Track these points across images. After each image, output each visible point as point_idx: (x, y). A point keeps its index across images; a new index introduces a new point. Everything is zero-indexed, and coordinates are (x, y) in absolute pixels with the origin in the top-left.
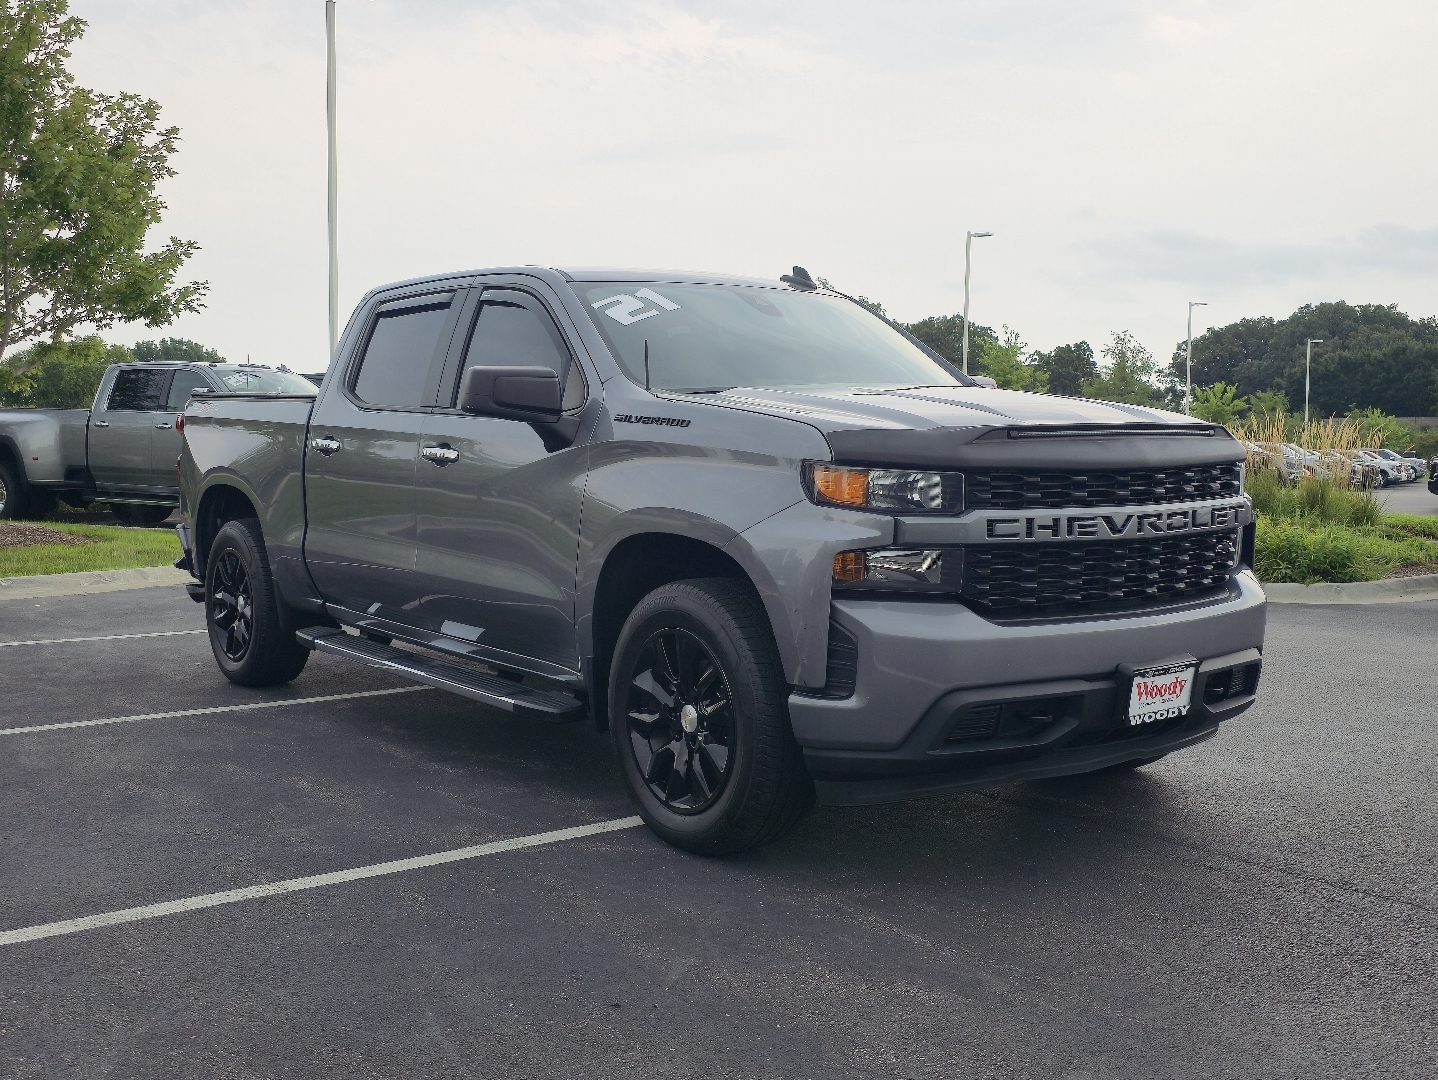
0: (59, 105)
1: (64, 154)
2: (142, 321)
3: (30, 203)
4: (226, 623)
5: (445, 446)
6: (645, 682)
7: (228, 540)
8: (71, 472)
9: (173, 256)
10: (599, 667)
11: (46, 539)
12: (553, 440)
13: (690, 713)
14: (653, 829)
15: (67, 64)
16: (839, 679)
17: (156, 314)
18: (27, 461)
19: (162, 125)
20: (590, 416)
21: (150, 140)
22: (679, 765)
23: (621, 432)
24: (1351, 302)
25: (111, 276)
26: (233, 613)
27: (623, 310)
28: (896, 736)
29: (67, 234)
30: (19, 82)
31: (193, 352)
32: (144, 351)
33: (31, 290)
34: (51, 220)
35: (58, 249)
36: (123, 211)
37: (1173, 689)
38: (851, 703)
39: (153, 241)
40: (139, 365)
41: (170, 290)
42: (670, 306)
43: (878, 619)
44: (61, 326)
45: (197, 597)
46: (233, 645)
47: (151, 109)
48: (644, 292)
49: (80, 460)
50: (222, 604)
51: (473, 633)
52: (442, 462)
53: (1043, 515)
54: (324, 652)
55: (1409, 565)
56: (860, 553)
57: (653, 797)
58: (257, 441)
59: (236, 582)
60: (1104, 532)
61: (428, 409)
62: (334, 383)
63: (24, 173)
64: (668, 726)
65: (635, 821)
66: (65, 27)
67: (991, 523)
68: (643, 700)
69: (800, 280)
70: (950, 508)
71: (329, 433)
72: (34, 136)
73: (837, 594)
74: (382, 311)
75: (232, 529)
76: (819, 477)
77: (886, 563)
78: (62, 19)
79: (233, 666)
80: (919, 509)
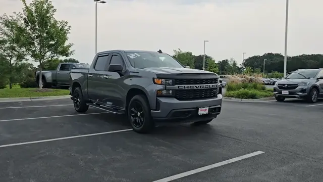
0: (52, 22)
1: (53, 30)
2: (65, 56)
3: (47, 38)
4: (76, 103)
5: (107, 76)
6: (133, 109)
7: (77, 90)
8: (53, 81)
9: (69, 46)
10: (127, 108)
11: (50, 91)
12: (121, 75)
13: (139, 113)
14: (135, 130)
15: (53, 16)
16: (157, 108)
17: (67, 55)
18: (47, 79)
19: (68, 25)
20: (127, 72)
21: (66, 28)
22: (137, 121)
23: (131, 74)
24: (273, 53)
25: (60, 49)
26: (77, 101)
27: (132, 56)
28: (165, 116)
29: (53, 43)
30: (46, 19)
31: (74, 61)
32: (66, 61)
33: (48, 52)
34: (51, 41)
35: (52, 45)
36: (62, 39)
37: (206, 110)
38: (159, 111)
39: (66, 44)
40: (65, 63)
41: (69, 51)
42: (139, 56)
43: (163, 100)
44: (52, 57)
45: (72, 99)
46: (77, 106)
47: (66, 23)
48: (136, 54)
49: (55, 79)
50: (76, 100)
51: (111, 103)
52: (106, 78)
53: (186, 86)
54: (90, 107)
55: (266, 96)
56: (161, 90)
57: (134, 125)
58: (81, 75)
59: (78, 97)
60: (195, 88)
61: (105, 70)
62: (92, 67)
63: (47, 33)
64: (136, 116)
65: (132, 129)
66: (53, 10)
67: (179, 87)
68: (133, 112)
69: (160, 52)
70: (173, 85)
71: (91, 74)
72: (48, 27)
73: (158, 96)
74: (99, 56)
75: (77, 88)
76: (155, 80)
77: (164, 92)
78: (53, 9)
79: (77, 109)
80: (169, 85)
